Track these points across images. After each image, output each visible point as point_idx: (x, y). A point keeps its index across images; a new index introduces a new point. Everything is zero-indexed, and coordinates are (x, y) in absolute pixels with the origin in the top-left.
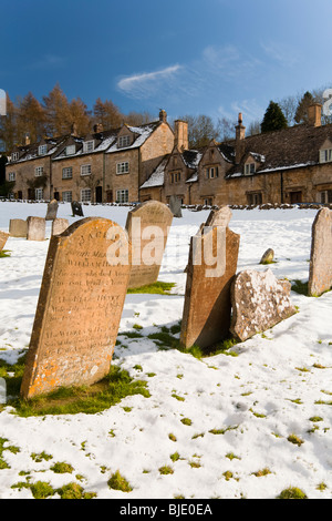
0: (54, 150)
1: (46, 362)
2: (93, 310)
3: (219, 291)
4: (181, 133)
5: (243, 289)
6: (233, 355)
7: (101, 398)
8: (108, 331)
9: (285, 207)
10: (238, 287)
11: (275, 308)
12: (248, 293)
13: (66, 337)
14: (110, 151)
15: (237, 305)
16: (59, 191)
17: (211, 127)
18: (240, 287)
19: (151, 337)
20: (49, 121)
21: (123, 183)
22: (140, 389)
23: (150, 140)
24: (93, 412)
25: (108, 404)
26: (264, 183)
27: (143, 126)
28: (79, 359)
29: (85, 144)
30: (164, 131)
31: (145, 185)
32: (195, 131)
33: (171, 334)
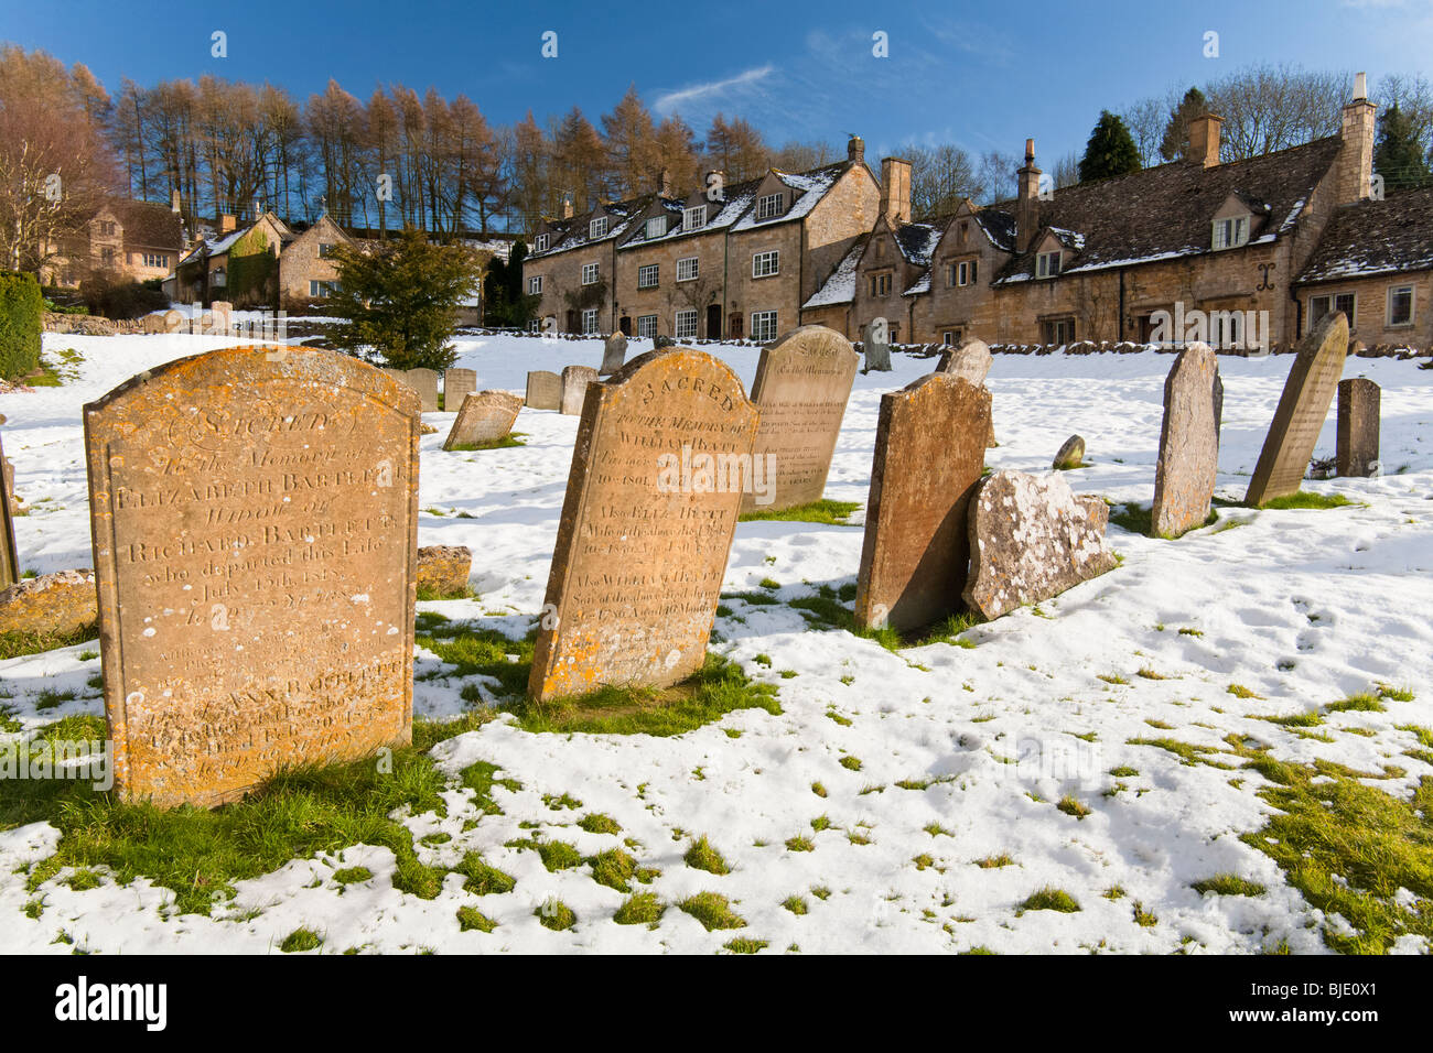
0: (622, 227)
1: (575, 633)
2: (671, 538)
3: (942, 514)
4: (895, 186)
5: (995, 510)
6: (965, 646)
7: (682, 710)
8: (700, 582)
9: (1125, 350)
10: (985, 505)
11: (1067, 555)
12: (1005, 522)
13: (615, 588)
14: (740, 227)
15: (981, 544)
16: (632, 314)
17: (967, 171)
18: (988, 506)
19: (795, 604)
20: (615, 168)
21: (765, 297)
22: (764, 699)
23: (824, 204)
24: (664, 734)
25: (695, 721)
26: (1082, 298)
27: (812, 173)
28: (642, 634)
29: (687, 214)
30: (857, 182)
31: (815, 301)
32: (930, 183)
33: (838, 601)
